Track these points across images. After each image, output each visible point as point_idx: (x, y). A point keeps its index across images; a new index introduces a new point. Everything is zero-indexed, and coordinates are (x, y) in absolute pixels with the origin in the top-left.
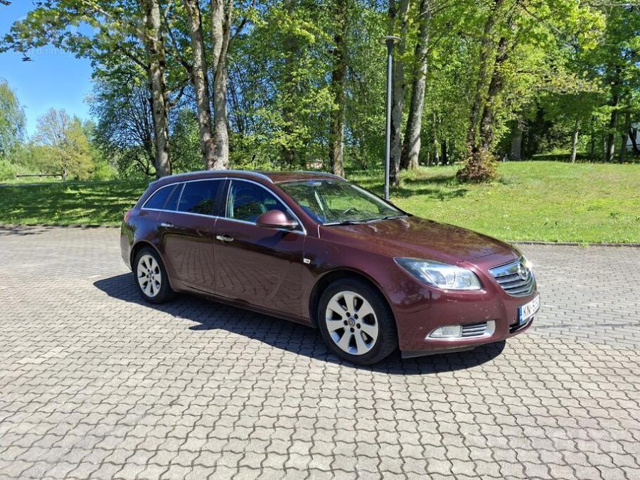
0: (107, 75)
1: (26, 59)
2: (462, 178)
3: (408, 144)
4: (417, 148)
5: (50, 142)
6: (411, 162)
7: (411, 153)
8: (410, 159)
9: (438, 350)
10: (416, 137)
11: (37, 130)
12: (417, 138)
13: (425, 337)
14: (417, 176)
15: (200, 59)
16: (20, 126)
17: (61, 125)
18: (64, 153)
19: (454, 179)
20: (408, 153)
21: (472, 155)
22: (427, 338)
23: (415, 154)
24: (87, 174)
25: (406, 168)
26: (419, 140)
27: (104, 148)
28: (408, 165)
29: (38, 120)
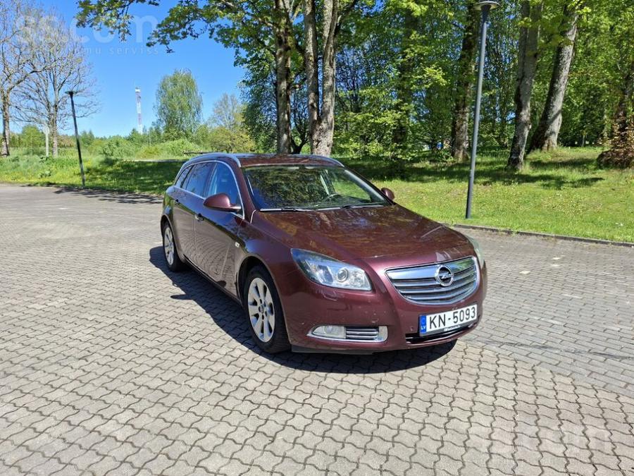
0: (246, 62)
1: (169, 51)
2: (604, 162)
3: (545, 121)
4: (556, 126)
5: (222, 124)
6: (547, 142)
7: (548, 132)
8: (546, 138)
9: (323, 349)
10: (555, 113)
11: (212, 113)
12: (557, 115)
13: (307, 333)
14: (552, 157)
15: (311, 41)
16: (198, 110)
17: (231, 108)
18: (232, 134)
19: (594, 163)
20: (545, 132)
21: (619, 135)
22: (309, 335)
23: (552, 133)
24: (250, 152)
25: (541, 149)
26: (560, 117)
27: (252, 129)
28: (543, 144)
29: (215, 105)
